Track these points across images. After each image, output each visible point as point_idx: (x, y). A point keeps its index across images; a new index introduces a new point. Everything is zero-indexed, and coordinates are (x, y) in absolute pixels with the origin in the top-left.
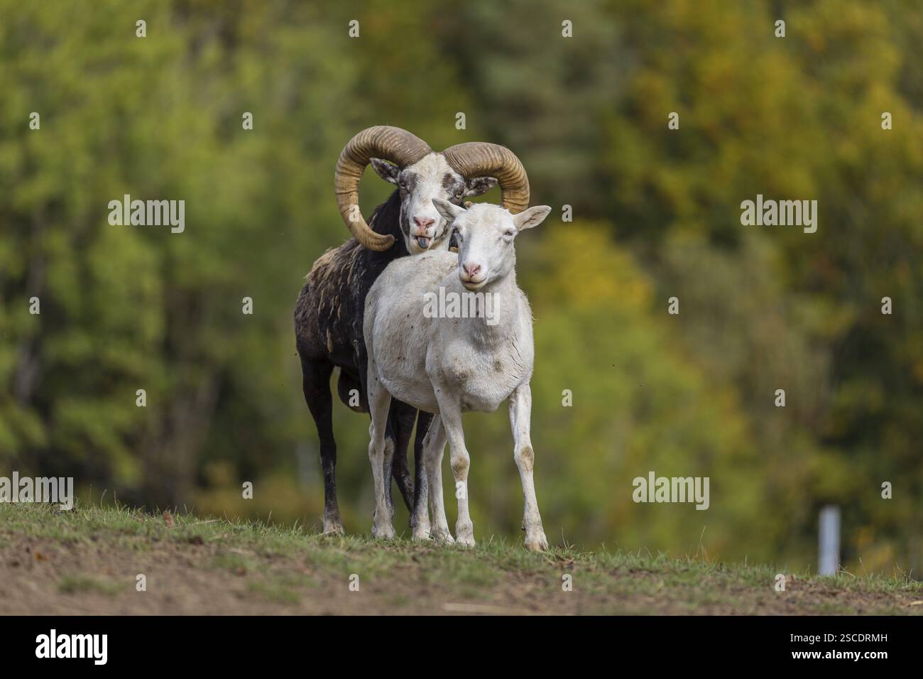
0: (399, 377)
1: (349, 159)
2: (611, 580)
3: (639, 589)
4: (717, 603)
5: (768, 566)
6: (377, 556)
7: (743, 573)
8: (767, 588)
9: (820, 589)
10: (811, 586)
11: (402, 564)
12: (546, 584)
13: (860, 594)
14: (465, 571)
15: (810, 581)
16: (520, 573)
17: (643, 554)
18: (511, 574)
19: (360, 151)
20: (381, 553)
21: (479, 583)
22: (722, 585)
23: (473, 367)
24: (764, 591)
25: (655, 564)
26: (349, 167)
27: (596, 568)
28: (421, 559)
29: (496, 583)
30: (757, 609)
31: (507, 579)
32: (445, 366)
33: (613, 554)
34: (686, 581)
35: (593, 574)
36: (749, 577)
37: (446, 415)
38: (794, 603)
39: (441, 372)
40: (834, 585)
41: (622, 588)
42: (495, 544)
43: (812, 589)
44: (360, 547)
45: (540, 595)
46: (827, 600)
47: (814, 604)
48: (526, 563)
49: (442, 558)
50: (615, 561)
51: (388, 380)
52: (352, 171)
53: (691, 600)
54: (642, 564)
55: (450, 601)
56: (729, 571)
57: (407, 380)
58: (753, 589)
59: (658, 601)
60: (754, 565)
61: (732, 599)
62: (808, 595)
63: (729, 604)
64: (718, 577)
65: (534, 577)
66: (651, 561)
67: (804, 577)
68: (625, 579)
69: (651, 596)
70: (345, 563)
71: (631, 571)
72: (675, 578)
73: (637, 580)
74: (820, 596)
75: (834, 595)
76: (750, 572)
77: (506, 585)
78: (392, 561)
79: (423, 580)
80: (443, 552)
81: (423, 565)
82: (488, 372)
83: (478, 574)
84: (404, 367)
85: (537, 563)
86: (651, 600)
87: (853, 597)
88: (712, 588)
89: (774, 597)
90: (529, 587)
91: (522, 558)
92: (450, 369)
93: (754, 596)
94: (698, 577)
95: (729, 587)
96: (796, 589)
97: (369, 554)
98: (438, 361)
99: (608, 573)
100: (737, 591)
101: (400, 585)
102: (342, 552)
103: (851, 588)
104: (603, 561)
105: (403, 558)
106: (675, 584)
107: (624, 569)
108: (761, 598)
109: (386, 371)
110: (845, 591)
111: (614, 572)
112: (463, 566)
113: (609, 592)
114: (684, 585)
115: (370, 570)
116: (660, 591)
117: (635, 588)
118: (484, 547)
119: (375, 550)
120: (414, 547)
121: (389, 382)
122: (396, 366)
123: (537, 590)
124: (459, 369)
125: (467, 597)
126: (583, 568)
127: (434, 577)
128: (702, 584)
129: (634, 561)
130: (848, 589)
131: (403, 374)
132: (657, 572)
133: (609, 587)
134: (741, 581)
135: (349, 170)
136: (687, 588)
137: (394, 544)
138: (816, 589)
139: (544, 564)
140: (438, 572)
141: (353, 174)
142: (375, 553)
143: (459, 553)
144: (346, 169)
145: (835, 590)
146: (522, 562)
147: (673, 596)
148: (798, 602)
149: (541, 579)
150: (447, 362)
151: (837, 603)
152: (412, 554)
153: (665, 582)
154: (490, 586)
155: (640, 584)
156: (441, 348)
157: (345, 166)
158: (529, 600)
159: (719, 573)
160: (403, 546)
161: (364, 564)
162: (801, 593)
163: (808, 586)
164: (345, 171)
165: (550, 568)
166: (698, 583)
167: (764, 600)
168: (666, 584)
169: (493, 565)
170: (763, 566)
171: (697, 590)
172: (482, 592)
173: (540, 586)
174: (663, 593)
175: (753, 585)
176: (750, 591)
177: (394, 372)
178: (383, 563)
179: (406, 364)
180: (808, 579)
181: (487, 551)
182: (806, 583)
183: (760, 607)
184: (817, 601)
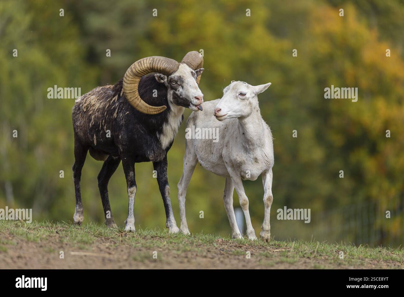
0: (209, 161)
1: (135, 76)
2: (143, 241)
3: (155, 245)
4: (190, 251)
5: (212, 235)
6: (41, 232)
7: (201, 238)
8: (211, 244)
9: (234, 245)
10: (230, 243)
11: (52, 235)
12: (115, 243)
13: (252, 247)
14: (79, 238)
15: (230, 241)
16: (103, 239)
17: (157, 230)
18: (99, 239)
19: (143, 71)
20: (43, 230)
21: (85, 243)
22: (192, 243)
23: (245, 159)
24: (210, 245)
25: (162, 234)
26: (134, 80)
27: (137, 236)
28: (60, 232)
29: (93, 243)
30: (207, 253)
31: (98, 241)
32: (232, 158)
33: (144, 230)
34: (176, 241)
35: (135, 238)
36: (204, 239)
37: (234, 181)
38: (223, 251)
39: (231, 161)
40: (241, 243)
41: (148, 244)
42: (92, 226)
43: (231, 245)
44: (33, 228)
45: (112, 248)
46: (237, 249)
47: (232, 251)
48: (106, 234)
49: (69, 232)
50: (145, 233)
51: (203, 161)
52: (136, 81)
53: (178, 250)
54: (157, 234)
55: (73, 251)
56: (195, 237)
57: (213, 163)
58: (205, 245)
59: (164, 250)
60: (206, 234)
61: (196, 249)
62: (229, 247)
63: (195, 251)
64: (190, 240)
65: (109, 240)
66: (161, 233)
67: (227, 239)
68: (149, 241)
69: (161, 248)
70: (27, 234)
71: (152, 237)
72: (171, 240)
73: (155, 241)
74: (234, 247)
75: (241, 247)
76: (204, 237)
77: (97, 243)
78: (47, 234)
79: (61, 242)
80: (70, 229)
81: (61, 235)
82: (252, 163)
83: (85, 239)
84: (212, 157)
85: (111, 234)
86: (161, 250)
87: (249, 248)
88: (187, 244)
89: (215, 248)
90: (107, 244)
91: (104, 232)
92: (235, 160)
93: (206, 248)
94: (181, 240)
95: (195, 244)
96: (224, 245)
97: (38, 230)
98: (229, 156)
99: (142, 238)
100: (198, 246)
101: (51, 244)
102: (25, 230)
103: (248, 244)
104: (140, 233)
105: (52, 232)
106: (171, 243)
107: (149, 237)
108: (209, 249)
109: (202, 158)
110: (245, 245)
111: (144, 238)
112: (79, 235)
113: (143, 246)
114: (175, 243)
115: (37, 237)
116: (164, 246)
117: (154, 245)
118: (87, 227)
119: (40, 229)
120: (57, 227)
121: (203, 163)
122: (208, 156)
123: (111, 246)
124: (239, 159)
125: (81, 249)
126: (131, 236)
127: (65, 241)
128: (183, 243)
129: (153, 233)
130: (247, 244)
131: (212, 160)
132: (163, 237)
133: (142, 244)
134: (200, 241)
135: (134, 81)
136: (177, 244)
137: (48, 226)
138: (233, 245)
139: (114, 234)
140: (68, 238)
141: (136, 82)
142: (40, 230)
143: (77, 230)
144: (133, 81)
145: (241, 245)
146: (104, 233)
147: (170, 248)
148: (225, 250)
149: (113, 241)
150: (233, 156)
151: (242, 250)
152: (56, 230)
153: (167, 242)
154: (90, 244)
155: (156, 242)
156: (231, 150)
157: (132, 80)
158: (108, 250)
159: (190, 238)
160: (52, 227)
161: (35, 235)
162: (226, 246)
163: (229, 243)
164: (132, 82)
165: (116, 236)
166: (181, 242)
167: (210, 250)
168: (167, 243)
169: (92, 235)
170: (209, 235)
171: (181, 245)
172: (87, 247)
173: (112, 244)
174: (166, 247)
175: (205, 243)
176: (204, 246)
177: (206, 159)
178: (43, 234)
179: (213, 156)
180: (229, 240)
181: (89, 229)
182: (228, 242)
183: (208, 253)
184: (233, 250)
